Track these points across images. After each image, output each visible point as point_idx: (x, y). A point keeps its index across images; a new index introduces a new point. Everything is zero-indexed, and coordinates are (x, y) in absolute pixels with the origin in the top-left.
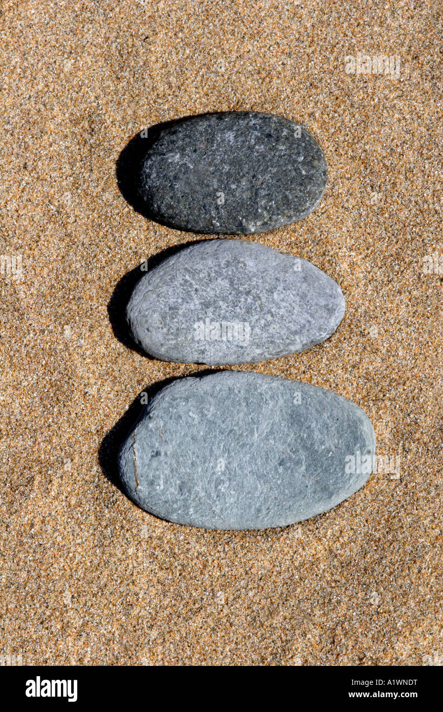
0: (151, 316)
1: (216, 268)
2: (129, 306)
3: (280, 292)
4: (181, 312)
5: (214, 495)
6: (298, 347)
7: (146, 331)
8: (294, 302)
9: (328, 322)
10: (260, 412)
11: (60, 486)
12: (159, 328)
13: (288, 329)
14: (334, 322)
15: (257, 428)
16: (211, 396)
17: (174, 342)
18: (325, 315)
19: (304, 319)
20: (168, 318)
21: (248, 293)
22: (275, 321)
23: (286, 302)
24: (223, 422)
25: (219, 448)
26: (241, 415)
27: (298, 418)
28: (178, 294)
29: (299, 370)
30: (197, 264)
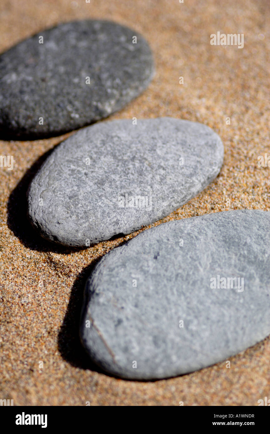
0: (56, 210)
1: (95, 150)
2: (30, 211)
3: (161, 148)
4: (80, 197)
5: (188, 336)
6: (198, 187)
7: (57, 225)
8: (177, 150)
9: (215, 156)
10: (195, 249)
11: (37, 392)
12: (68, 218)
13: (183, 175)
14: (219, 155)
15: (200, 263)
16: (144, 253)
17: (87, 224)
18: (209, 151)
19: (193, 161)
20: (72, 206)
21: (133, 159)
22: (168, 173)
23: (171, 153)
24: (166, 270)
25: (173, 294)
26: (180, 258)
27: (232, 240)
28: (71, 183)
29: (206, 208)
30: (76, 153)
